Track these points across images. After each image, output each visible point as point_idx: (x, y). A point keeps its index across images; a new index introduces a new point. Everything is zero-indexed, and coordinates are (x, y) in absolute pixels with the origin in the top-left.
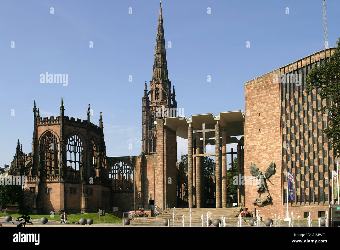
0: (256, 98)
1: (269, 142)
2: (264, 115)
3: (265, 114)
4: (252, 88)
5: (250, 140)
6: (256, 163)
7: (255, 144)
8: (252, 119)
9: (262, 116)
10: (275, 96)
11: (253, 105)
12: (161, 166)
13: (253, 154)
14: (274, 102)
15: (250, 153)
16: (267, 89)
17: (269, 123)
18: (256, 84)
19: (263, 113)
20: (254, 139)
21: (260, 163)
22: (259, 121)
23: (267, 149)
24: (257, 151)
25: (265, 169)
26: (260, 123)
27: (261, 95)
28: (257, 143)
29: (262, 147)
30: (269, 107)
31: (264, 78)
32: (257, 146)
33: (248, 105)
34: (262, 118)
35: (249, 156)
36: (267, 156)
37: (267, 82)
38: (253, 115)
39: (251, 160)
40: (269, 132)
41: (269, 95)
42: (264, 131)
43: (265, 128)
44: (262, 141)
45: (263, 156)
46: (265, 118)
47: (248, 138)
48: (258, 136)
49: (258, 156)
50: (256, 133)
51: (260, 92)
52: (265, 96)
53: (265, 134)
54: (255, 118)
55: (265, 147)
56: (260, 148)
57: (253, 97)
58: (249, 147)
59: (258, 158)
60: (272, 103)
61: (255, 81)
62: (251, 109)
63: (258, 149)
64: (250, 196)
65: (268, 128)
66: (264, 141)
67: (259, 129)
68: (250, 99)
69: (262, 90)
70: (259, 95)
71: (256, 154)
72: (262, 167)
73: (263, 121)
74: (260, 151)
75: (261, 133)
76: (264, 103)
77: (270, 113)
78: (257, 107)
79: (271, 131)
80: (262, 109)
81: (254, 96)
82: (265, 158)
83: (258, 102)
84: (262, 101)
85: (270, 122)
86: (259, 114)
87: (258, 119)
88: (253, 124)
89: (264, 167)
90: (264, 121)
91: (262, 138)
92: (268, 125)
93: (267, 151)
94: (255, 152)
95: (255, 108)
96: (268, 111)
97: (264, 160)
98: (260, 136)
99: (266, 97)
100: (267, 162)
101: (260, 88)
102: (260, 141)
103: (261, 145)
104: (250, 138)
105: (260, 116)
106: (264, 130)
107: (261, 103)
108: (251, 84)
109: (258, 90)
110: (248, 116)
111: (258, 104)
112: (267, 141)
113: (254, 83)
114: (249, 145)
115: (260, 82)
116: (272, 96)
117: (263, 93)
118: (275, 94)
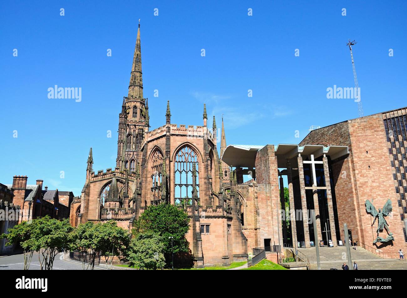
0: (362, 136)
1: (381, 180)
2: (372, 153)
3: (374, 152)
4: (356, 127)
5: (361, 176)
6: (370, 200)
7: (367, 181)
8: (360, 156)
9: (370, 154)
10: (381, 136)
11: (359, 142)
12: (275, 197)
13: (365, 190)
14: (381, 143)
15: (362, 189)
16: (372, 129)
17: (378, 161)
18: (360, 123)
19: (371, 151)
20: (365, 175)
21: (374, 200)
22: (368, 159)
23: (379, 187)
24: (370, 188)
25: (381, 206)
26: (368, 160)
27: (366, 134)
28: (369, 180)
29: (374, 184)
30: (376, 146)
31: (368, 119)
32: (369, 183)
33: (354, 142)
34: (370, 156)
35: (361, 192)
36: (381, 193)
37: (371, 123)
38: (361, 152)
39: (364, 196)
40: (379, 170)
41: (375, 135)
42: (374, 169)
43: (375, 166)
44: (373, 178)
45: (377, 193)
46: (374, 156)
47: (358, 174)
48: (369, 173)
49: (372, 193)
50: (366, 169)
51: (364, 131)
52: (370, 135)
53: (376, 171)
54: (363, 155)
55: (378, 184)
56: (372, 185)
57: (358, 135)
58: (361, 184)
59: (371, 195)
60: (379, 143)
61: (359, 120)
62: (358, 146)
63: (370, 185)
64: (367, 235)
65: (378, 166)
66: (375, 178)
67: (369, 166)
68: (355, 136)
69: (367, 130)
70: (364, 134)
71: (368, 190)
72: (377, 204)
73: (371, 158)
74: (372, 188)
75: (371, 170)
76: (370, 141)
77: (378, 152)
78: (364, 145)
79: (381, 169)
80: (370, 147)
81: (360, 134)
82: (379, 195)
83: (364, 140)
84: (369, 140)
85: (380, 160)
86: (367, 152)
87: (366, 157)
88: (362, 161)
89: (379, 204)
90: (373, 159)
91: (373, 175)
92: (378, 163)
93: (380, 188)
94: (368, 188)
95: (362, 145)
96: (375, 150)
97: (379, 197)
98: (371, 173)
99: (372, 137)
100: (381, 199)
101: (365, 128)
102: (371, 177)
103: (373, 182)
104: (360, 174)
105: (368, 154)
106: (374, 167)
107: (368, 141)
108: (355, 123)
109: (362, 129)
110: (356, 152)
111: (365, 142)
112: (378, 179)
113: (358, 122)
114: (360, 181)
115: (364, 122)
116: (378, 137)
117: (369, 132)
118: (381, 135)
